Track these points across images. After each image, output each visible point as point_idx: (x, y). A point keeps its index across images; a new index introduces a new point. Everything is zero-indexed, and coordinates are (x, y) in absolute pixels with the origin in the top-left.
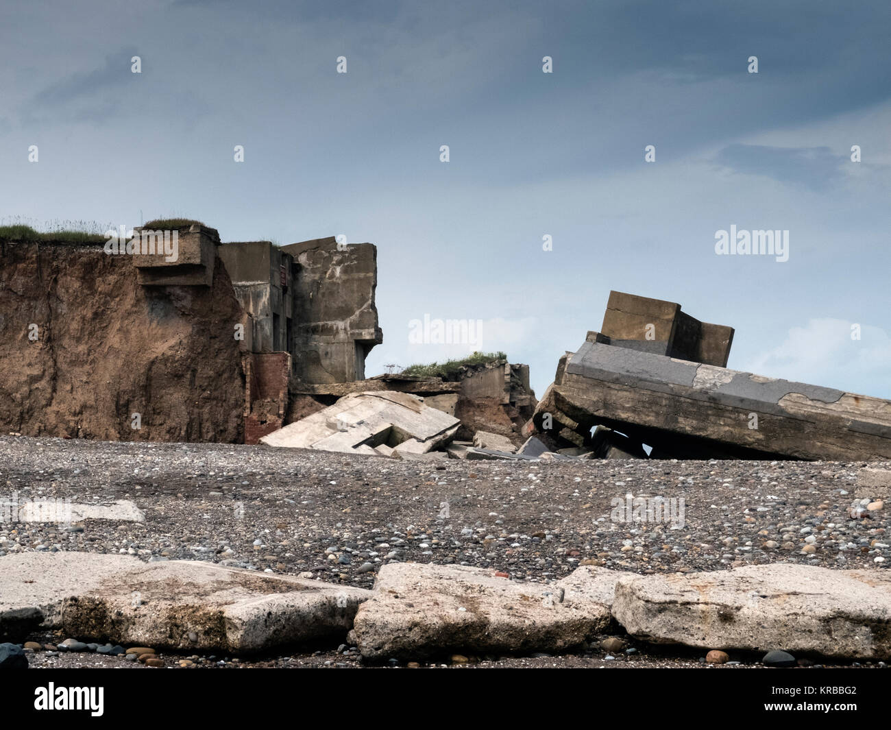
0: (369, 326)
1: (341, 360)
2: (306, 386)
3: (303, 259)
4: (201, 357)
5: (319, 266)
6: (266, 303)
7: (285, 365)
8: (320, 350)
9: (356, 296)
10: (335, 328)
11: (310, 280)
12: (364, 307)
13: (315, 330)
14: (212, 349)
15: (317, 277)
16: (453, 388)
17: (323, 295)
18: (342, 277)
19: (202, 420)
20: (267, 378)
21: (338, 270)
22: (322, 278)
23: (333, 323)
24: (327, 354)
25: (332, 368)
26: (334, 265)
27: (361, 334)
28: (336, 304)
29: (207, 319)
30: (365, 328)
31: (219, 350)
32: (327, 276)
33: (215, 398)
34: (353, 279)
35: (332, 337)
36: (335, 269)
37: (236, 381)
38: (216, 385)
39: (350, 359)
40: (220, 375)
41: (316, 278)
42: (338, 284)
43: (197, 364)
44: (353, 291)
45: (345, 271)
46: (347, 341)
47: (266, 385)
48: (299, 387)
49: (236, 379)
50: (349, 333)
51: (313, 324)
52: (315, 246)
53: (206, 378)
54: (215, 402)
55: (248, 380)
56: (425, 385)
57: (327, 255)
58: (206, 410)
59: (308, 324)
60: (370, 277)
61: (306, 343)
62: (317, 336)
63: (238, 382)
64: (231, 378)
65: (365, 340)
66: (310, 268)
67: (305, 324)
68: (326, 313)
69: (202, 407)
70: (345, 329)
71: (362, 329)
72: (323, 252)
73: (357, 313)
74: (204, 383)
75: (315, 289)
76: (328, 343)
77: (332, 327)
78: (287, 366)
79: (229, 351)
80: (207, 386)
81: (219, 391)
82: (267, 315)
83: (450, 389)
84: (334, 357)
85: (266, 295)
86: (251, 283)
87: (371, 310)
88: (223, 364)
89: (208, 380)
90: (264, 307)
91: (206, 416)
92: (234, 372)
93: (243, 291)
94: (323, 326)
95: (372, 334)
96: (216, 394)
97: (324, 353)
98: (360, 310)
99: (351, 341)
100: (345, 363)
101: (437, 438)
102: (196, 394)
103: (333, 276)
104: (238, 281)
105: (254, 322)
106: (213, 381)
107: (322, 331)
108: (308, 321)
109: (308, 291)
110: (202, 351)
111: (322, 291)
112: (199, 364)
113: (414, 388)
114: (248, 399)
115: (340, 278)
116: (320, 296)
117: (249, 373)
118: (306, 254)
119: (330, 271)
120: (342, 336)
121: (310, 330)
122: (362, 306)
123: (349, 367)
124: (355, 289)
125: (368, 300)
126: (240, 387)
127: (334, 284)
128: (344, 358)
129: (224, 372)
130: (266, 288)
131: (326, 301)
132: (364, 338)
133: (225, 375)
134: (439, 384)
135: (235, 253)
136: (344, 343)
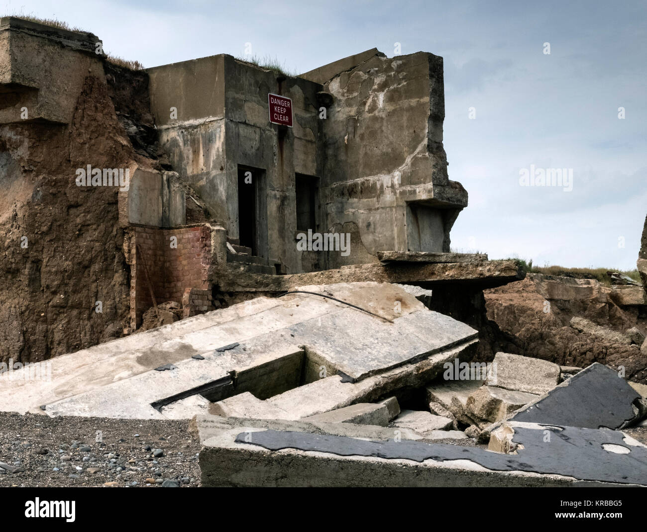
0: (425, 179)
1: (388, 234)
2: (259, 278)
3: (335, 87)
4: (48, 238)
5: (355, 94)
6: (221, 150)
7: (206, 245)
8: (360, 220)
9: (406, 134)
10: (378, 186)
11: (345, 116)
12: (418, 150)
13: (352, 191)
14: (70, 226)
15: (353, 111)
16: (501, 271)
17: (362, 137)
18: (387, 108)
19: (52, 342)
20: (180, 268)
21: (381, 97)
22: (359, 113)
23: (376, 178)
24: (369, 225)
25: (377, 247)
26: (375, 90)
27: (415, 191)
28: (379, 149)
29: (60, 177)
30: (420, 183)
31: (83, 226)
32: (367, 108)
33: (78, 306)
34: (402, 109)
35: (375, 199)
36: (377, 96)
37: (117, 275)
38: (75, 285)
39: (401, 231)
40: (87, 267)
41: (352, 113)
42: (382, 118)
43: (42, 251)
44: (401, 128)
45: (390, 99)
46: (395, 205)
47: (178, 281)
48: (242, 281)
49: (116, 272)
50: (398, 192)
51: (350, 182)
52: (350, 66)
53: (56, 273)
54: (75, 312)
55: (133, 273)
56: (452, 268)
57: (366, 77)
58: (60, 326)
59: (344, 183)
60: (424, 104)
61: (341, 211)
62: (356, 200)
63: (118, 278)
64: (107, 271)
65: (420, 201)
66: (343, 99)
67: (340, 183)
68: (367, 165)
69: (54, 321)
70: (393, 186)
71: (415, 184)
72: (361, 73)
73: (408, 160)
74: (53, 281)
75: (351, 129)
76: (370, 210)
77: (375, 184)
78: (210, 246)
79: (102, 227)
80: (59, 286)
81: (85, 292)
82: (222, 169)
83: (497, 273)
84: (379, 230)
85: (220, 137)
86: (201, 121)
87: (427, 154)
88: (90, 249)
89: (59, 277)
90: (218, 156)
91: (57, 336)
92: (113, 262)
93: (191, 135)
94: (363, 183)
95: (429, 192)
96: (75, 299)
97: (365, 225)
98: (412, 156)
99: (401, 204)
100: (393, 239)
101: (397, 371)
102: (43, 301)
103: (373, 108)
104: (185, 120)
105: (165, 178)
106: (70, 278)
107: (361, 192)
108: (344, 178)
109: (343, 134)
110: (50, 228)
111: (360, 131)
112: (45, 250)
113: (433, 274)
114: (133, 305)
115: (384, 109)
116: (358, 139)
117: (134, 262)
118: (338, 79)
119: (370, 100)
120: (388, 197)
121: (346, 192)
122: (415, 148)
123: (399, 243)
124: (405, 124)
125: (422, 140)
126: (121, 285)
127: (375, 119)
128: (392, 231)
129: (92, 261)
130: (220, 127)
131: (365, 146)
132: (418, 198)
133: (96, 267)
134: (477, 266)
135: (181, 79)
136: (391, 208)
